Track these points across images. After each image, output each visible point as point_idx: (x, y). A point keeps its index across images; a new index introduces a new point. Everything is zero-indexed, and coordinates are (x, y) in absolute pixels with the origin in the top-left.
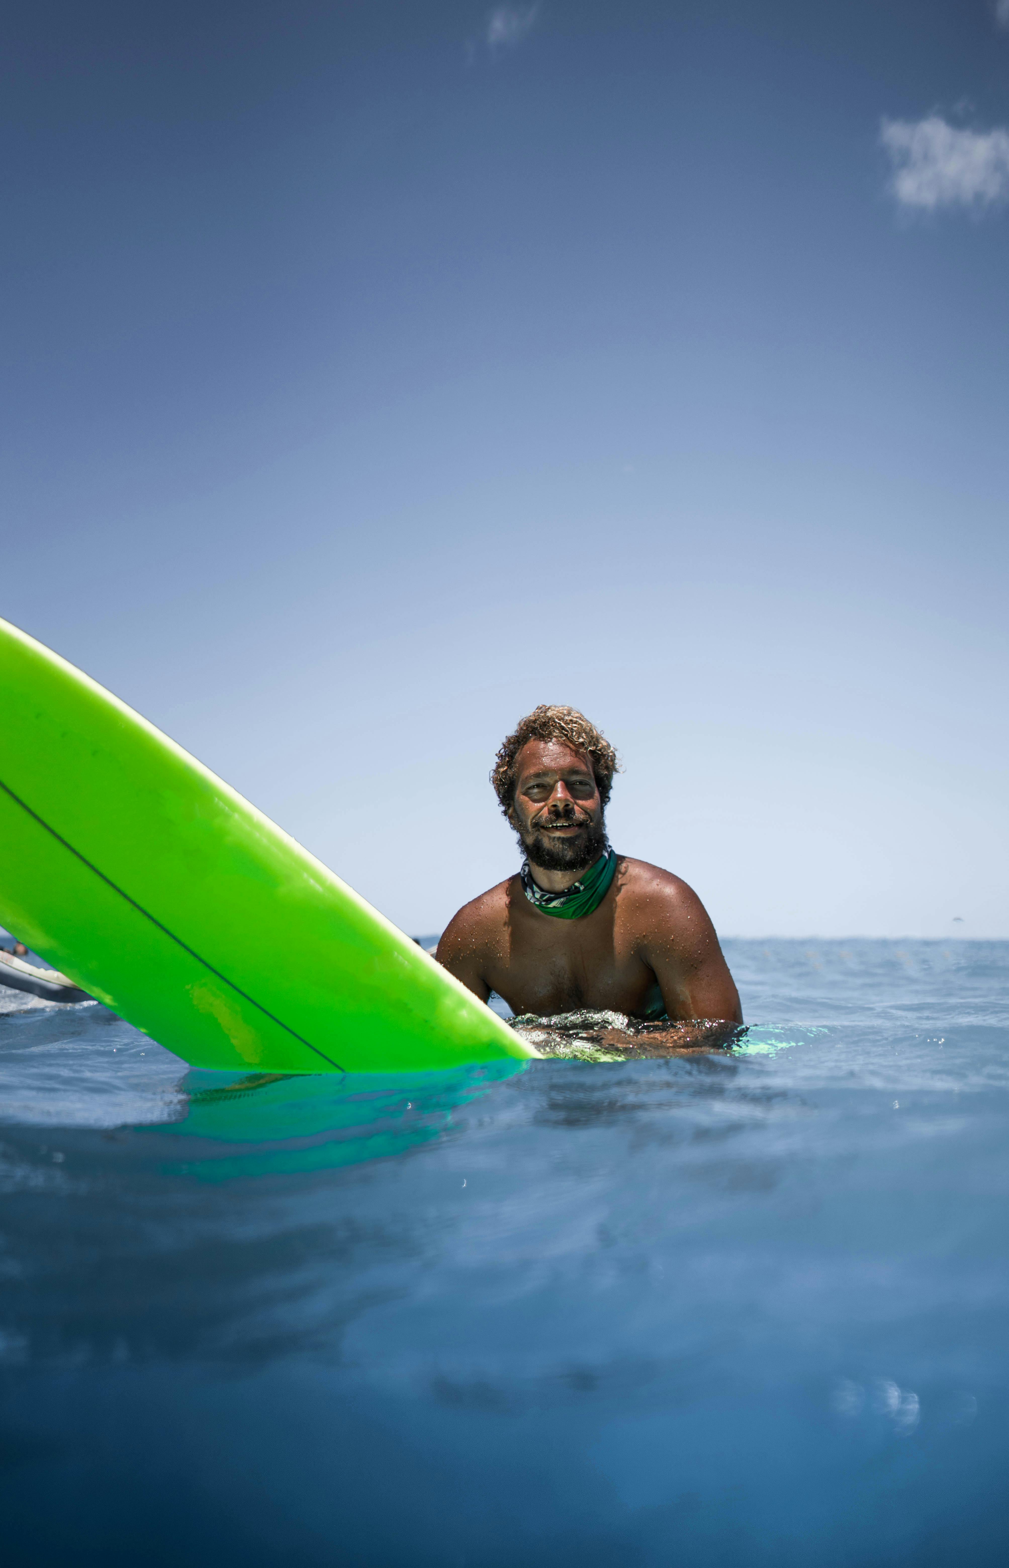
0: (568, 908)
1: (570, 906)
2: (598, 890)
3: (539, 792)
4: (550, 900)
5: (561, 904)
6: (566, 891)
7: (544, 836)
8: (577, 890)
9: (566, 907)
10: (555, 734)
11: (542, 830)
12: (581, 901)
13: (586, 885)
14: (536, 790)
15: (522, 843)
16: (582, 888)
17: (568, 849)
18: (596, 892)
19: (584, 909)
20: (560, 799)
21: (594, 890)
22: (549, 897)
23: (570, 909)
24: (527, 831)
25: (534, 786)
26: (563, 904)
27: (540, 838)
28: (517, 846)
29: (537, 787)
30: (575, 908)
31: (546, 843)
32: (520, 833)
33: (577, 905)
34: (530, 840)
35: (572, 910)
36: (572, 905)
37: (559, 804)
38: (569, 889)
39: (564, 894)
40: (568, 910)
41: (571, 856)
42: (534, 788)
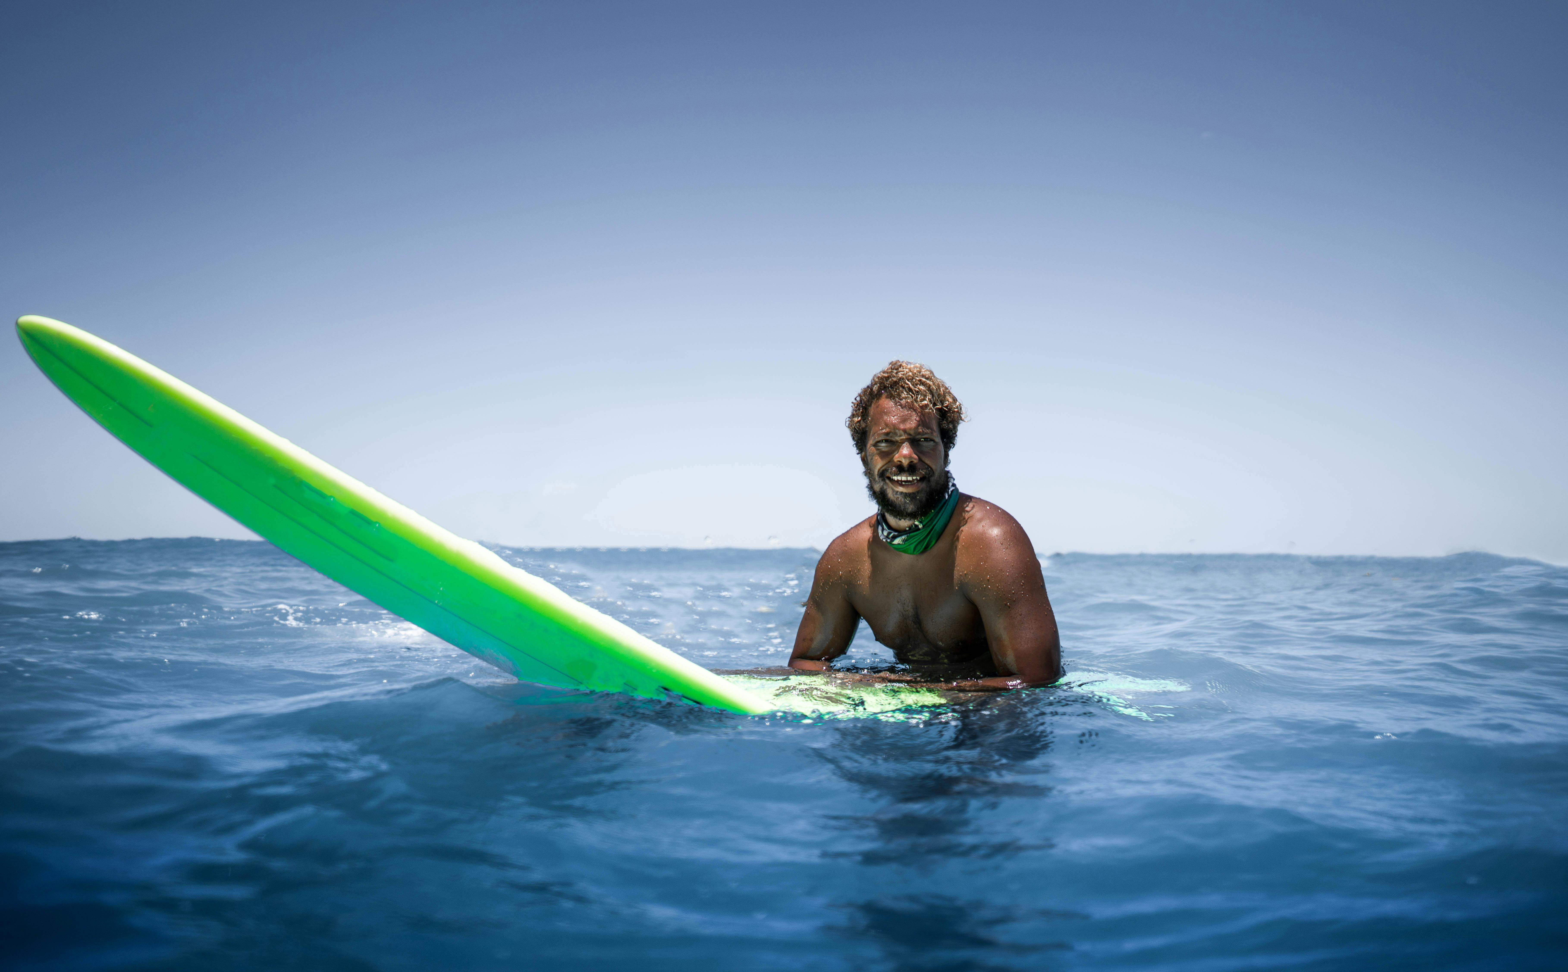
0: (909, 545)
1: (910, 543)
2: (935, 528)
3: (887, 446)
4: (894, 537)
5: (903, 541)
6: (907, 529)
7: (889, 488)
8: (917, 528)
9: (908, 544)
10: (903, 396)
11: (887, 481)
12: (920, 538)
13: (924, 523)
14: (883, 445)
15: (871, 487)
16: (920, 526)
17: (910, 503)
18: (933, 530)
19: (923, 545)
20: (905, 457)
21: (931, 527)
22: (894, 534)
23: (911, 546)
24: (874, 479)
25: (883, 440)
26: (904, 541)
27: (885, 487)
28: (867, 489)
29: (885, 442)
30: (915, 544)
31: (890, 494)
32: (870, 480)
33: (917, 542)
34: (877, 487)
35: (913, 546)
36: (912, 542)
37: (903, 461)
38: (910, 528)
39: (905, 533)
40: (909, 547)
41: (912, 509)
42: (883, 442)
